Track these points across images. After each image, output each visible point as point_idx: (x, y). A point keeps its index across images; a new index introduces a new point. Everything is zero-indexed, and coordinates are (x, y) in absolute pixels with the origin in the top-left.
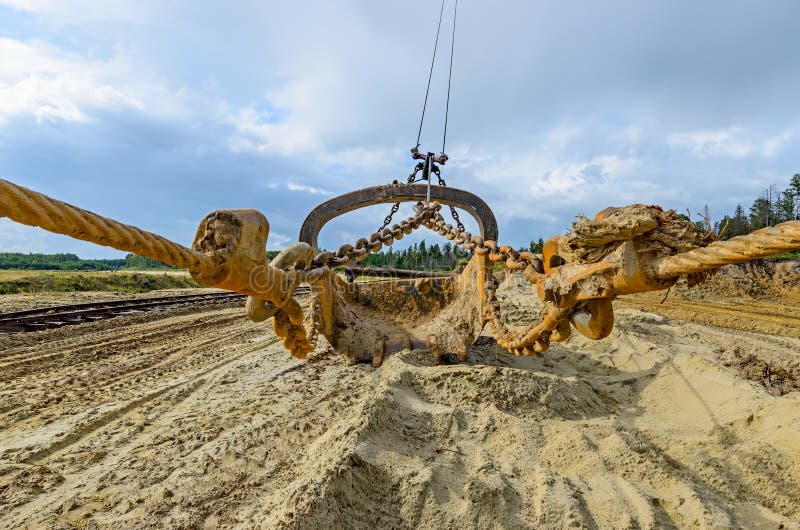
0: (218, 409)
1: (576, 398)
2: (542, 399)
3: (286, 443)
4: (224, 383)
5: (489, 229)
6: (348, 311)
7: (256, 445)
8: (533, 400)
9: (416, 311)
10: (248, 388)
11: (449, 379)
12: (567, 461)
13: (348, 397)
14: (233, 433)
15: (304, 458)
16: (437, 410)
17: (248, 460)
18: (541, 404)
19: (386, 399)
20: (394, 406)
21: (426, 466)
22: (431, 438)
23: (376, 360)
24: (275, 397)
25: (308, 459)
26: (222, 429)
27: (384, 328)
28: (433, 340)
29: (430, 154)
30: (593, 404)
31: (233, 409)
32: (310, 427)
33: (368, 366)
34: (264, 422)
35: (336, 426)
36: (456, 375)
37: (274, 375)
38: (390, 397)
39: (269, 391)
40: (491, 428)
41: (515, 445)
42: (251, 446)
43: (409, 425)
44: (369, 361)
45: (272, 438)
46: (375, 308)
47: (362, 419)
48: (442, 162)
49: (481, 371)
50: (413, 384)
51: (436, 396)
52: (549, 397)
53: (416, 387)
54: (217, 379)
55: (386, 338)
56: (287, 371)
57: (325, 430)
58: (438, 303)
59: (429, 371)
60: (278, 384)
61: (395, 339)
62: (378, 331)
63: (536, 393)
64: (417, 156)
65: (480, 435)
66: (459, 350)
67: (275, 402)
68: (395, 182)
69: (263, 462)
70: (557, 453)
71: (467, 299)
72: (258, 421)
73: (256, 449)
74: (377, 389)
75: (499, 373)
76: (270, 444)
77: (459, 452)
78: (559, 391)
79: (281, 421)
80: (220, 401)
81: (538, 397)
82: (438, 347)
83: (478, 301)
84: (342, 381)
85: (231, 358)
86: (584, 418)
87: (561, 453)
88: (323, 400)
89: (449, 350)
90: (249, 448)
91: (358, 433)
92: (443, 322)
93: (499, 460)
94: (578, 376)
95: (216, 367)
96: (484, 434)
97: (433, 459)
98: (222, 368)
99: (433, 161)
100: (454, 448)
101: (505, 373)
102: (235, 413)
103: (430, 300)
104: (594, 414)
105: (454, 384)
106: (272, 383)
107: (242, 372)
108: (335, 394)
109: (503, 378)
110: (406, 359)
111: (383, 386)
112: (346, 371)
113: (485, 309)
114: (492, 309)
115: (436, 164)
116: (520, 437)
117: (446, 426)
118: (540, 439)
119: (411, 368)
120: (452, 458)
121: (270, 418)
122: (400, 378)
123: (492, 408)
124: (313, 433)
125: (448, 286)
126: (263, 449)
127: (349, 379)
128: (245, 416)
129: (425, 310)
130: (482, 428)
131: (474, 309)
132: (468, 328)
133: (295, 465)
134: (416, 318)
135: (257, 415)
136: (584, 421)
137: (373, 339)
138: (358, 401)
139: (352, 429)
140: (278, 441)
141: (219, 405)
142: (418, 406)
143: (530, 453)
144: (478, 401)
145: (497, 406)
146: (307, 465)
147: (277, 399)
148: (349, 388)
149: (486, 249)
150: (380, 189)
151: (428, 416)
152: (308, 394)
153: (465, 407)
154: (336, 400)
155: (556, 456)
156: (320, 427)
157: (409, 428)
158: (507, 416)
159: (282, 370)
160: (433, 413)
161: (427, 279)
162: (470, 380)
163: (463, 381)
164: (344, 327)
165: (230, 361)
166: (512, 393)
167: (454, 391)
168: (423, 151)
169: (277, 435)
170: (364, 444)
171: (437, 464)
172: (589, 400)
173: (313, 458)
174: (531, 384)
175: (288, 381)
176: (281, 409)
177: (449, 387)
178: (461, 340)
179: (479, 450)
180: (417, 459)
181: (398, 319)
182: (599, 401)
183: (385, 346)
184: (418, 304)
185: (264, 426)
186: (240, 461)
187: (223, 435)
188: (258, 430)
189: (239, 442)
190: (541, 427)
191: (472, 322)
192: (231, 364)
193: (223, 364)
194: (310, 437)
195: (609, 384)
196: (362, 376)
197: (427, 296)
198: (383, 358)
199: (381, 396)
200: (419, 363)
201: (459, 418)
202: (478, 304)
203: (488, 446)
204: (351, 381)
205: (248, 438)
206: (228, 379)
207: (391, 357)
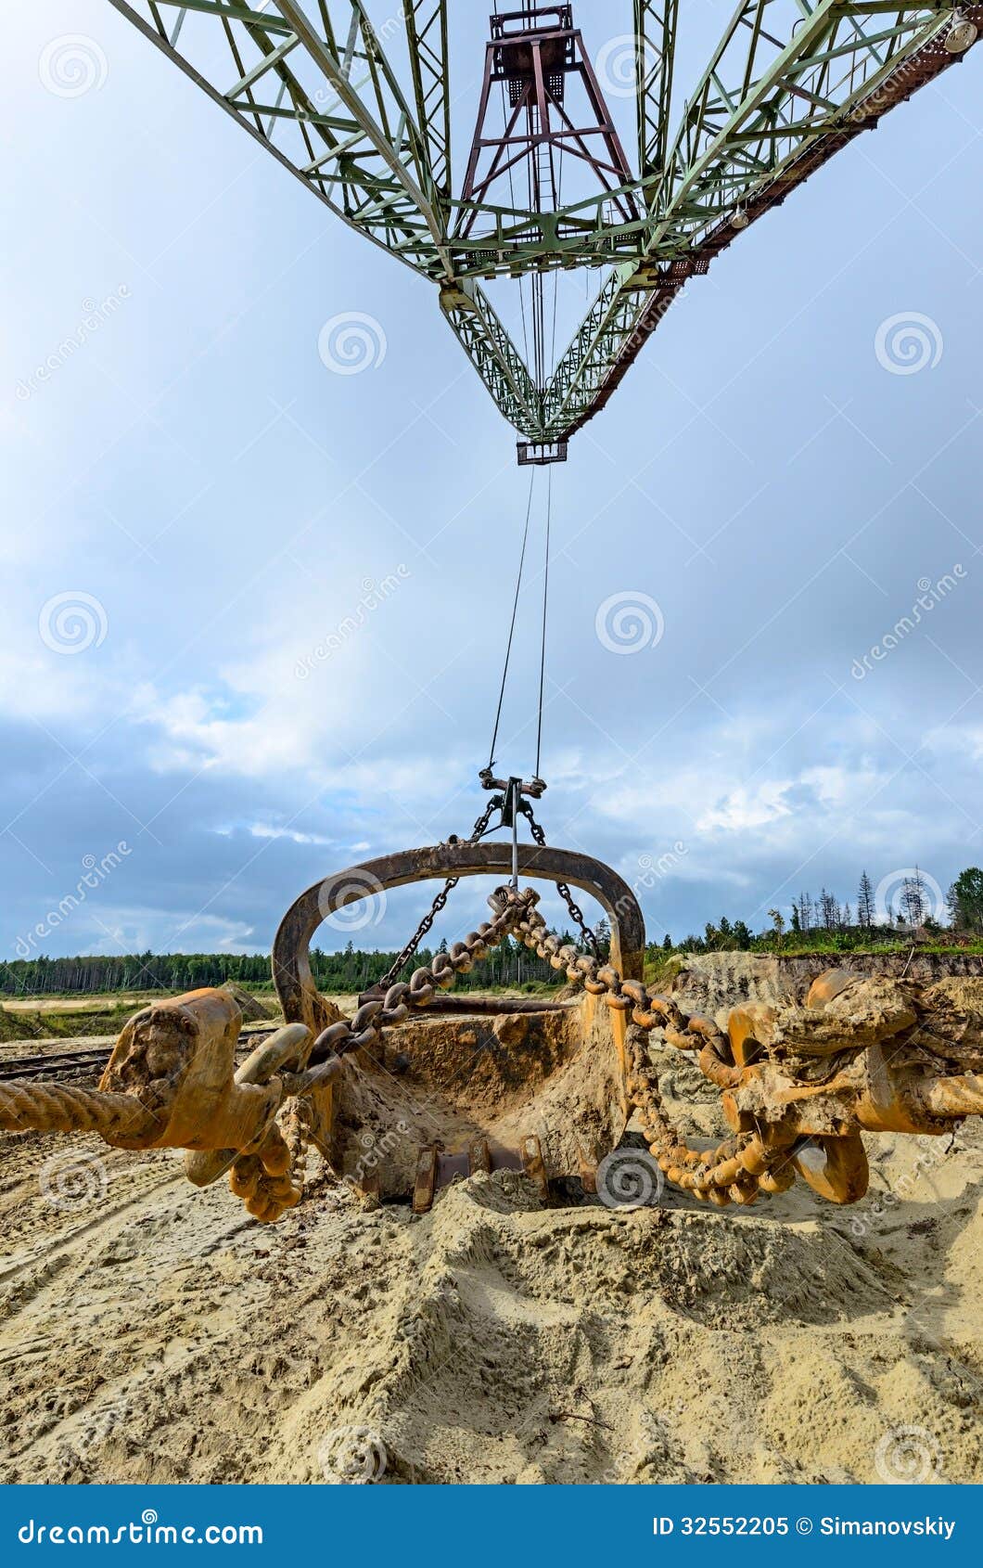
0: (94, 1330)
1: (821, 1272)
2: (756, 1279)
3: (235, 1412)
4: (109, 1262)
5: (627, 925)
6: (364, 1087)
7: (172, 1420)
8: (738, 1281)
9: (496, 1085)
10: (159, 1274)
11: (568, 1240)
12: (819, 1432)
13: (365, 1290)
14: (125, 1390)
15: (274, 1448)
16: (549, 1316)
17: (153, 1460)
18: (755, 1291)
19: (443, 1299)
20: (460, 1313)
21: (530, 1459)
22: (537, 1386)
23: (420, 1196)
24: (215, 1295)
25: (282, 1452)
26: (101, 1381)
27: (435, 1122)
28: (532, 1149)
29: (514, 781)
30: (856, 1282)
31: (126, 1329)
32: (287, 1368)
33: (404, 1211)
34: (190, 1358)
35: (340, 1367)
36: (583, 1230)
37: (212, 1239)
38: (453, 1293)
39: (200, 1280)
40: (659, 1354)
41: (709, 1396)
42: (161, 1422)
43: (493, 1356)
44: (406, 1199)
45: (206, 1400)
46: (417, 1080)
47: (395, 1353)
48: (536, 794)
49: (630, 1220)
50: (496, 1256)
51: (543, 1282)
52: (768, 1273)
53: (503, 1260)
54: (94, 1254)
55: (439, 1145)
56: (239, 1230)
57: (318, 1374)
58: (538, 1064)
59: (529, 1223)
60: (221, 1261)
61: (458, 1145)
62: (423, 1130)
63: (743, 1266)
64: (490, 783)
65: (636, 1372)
66: (584, 1168)
67: (214, 1307)
68: (453, 839)
69: (186, 1463)
70: (795, 1413)
71: (595, 1060)
72: (178, 1356)
73: (172, 1429)
74: (426, 1272)
75: (665, 1222)
76: (199, 1414)
77: (597, 1421)
78: (787, 1257)
79: (225, 1354)
80: (98, 1309)
81: (748, 1275)
82: (542, 1163)
83: (615, 1062)
84: (353, 1250)
85: (124, 1200)
86: (843, 1316)
87: (805, 1410)
88: (314, 1297)
89: (565, 1169)
90: (156, 1426)
91: (388, 1388)
92: (550, 1109)
93: (679, 1433)
94: (822, 1218)
95: (95, 1224)
96: (645, 1369)
97: (542, 1440)
98: (107, 1224)
99: (521, 791)
100: (585, 1410)
101: (677, 1222)
102: (130, 1338)
103: (523, 1058)
104: (861, 1307)
105: (578, 1251)
106: (208, 1260)
107: (148, 1233)
108: (337, 1284)
109: (675, 1233)
110: (480, 1195)
111: (436, 1268)
112: (360, 1223)
113: (630, 1084)
114: (643, 1085)
115: (526, 797)
116: (717, 1375)
117: (567, 1354)
118: (758, 1378)
119: (492, 1218)
120: (580, 1434)
121: (204, 1348)
122: (469, 1244)
123: (658, 1305)
124: (292, 1381)
125: (558, 1028)
126: (187, 1427)
127: (364, 1241)
128: (150, 1346)
129: (514, 1081)
130: (640, 1355)
131: (610, 1081)
132: (600, 1119)
133: (254, 1469)
134: (497, 1097)
135: (177, 1341)
136: (843, 1327)
137: (413, 1150)
138: (387, 1296)
139: (375, 1377)
140: (220, 1404)
141: (97, 1319)
142: (507, 1309)
143: (742, 1416)
144: (627, 1289)
145: (667, 1301)
146: (279, 1468)
147: (218, 1300)
148: (366, 1266)
149: (626, 1000)
150: (425, 853)
151: (529, 1332)
152: (282, 1284)
153: (603, 1306)
154: (339, 1296)
155: (794, 1418)
156: (306, 1367)
157: (491, 1365)
158: (689, 1324)
159: (230, 1227)
160: (539, 1325)
161: (515, 1017)
162: (611, 1241)
163: (595, 1244)
164: (357, 1126)
165: (124, 1207)
166: (696, 1268)
167: (578, 1269)
168: (500, 774)
169: (216, 1389)
170: (400, 1415)
171: (551, 1453)
172: (848, 1274)
173: (292, 1448)
174: (730, 1244)
175: (242, 1252)
176: (225, 1323)
177: (568, 1259)
178: (586, 1147)
179: (637, 1410)
180: (511, 1443)
181: (462, 1100)
182: (869, 1273)
183: (437, 1162)
184: (500, 1068)
185: (190, 1370)
186: (138, 1462)
187: (105, 1394)
188: (176, 1379)
189: (136, 1413)
190: (758, 1348)
191: (607, 1108)
192: (124, 1215)
193: (108, 1215)
194: (287, 1392)
195: (883, 1233)
196: (392, 1236)
197: (518, 1050)
198: (434, 1192)
199: (432, 1292)
200: (506, 1202)
201: (593, 1335)
202: (617, 1070)
203: (653, 1400)
204: (370, 1248)
205: (154, 1401)
206: (121, 1251)
207: (451, 1189)
